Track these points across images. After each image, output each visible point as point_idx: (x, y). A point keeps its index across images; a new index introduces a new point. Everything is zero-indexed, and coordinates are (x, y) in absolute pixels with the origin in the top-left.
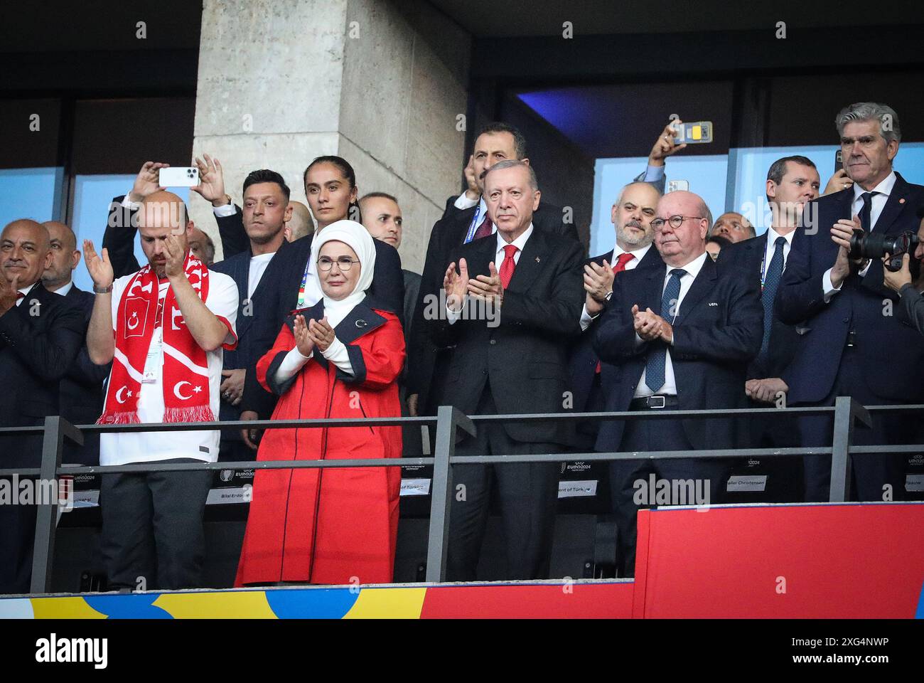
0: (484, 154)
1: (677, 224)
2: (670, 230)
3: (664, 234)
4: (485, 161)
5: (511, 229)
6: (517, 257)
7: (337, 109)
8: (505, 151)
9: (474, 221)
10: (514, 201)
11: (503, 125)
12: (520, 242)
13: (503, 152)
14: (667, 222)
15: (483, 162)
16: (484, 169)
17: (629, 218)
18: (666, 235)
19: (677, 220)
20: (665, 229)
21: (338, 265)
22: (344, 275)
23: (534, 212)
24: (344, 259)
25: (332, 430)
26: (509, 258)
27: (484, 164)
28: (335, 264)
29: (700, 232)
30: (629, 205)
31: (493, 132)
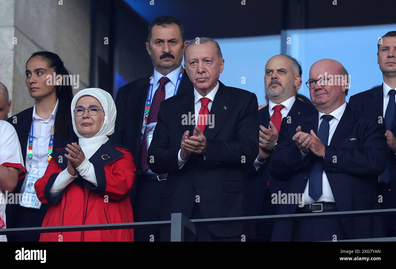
0: (161, 41)
2: (321, 87)
3: (316, 90)
5: (205, 87)
6: (210, 106)
13: (175, 39)
15: (161, 47)
16: (164, 52)
20: (317, 87)
22: (92, 119)
26: (204, 107)
30: (269, 71)
31: (166, 25)
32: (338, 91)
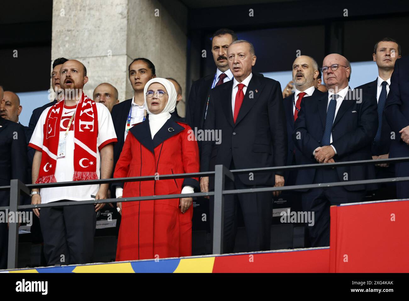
0: (218, 47)
1: (335, 69)
2: (331, 72)
3: (328, 74)
5: (240, 75)
6: (245, 90)
7: (125, 43)
9: (214, 80)
10: (241, 60)
11: (226, 31)
12: (246, 81)
13: (228, 45)
14: (330, 68)
15: (218, 51)
16: (219, 55)
18: (329, 75)
19: (335, 67)
20: (329, 71)
23: (252, 67)
26: (240, 90)
29: (346, 74)
30: (295, 66)
31: (220, 35)
32: (344, 76)
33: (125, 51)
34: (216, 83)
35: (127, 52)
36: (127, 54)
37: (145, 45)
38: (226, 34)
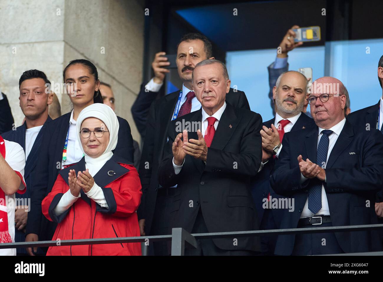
0: (184, 55)
1: (325, 99)
2: (321, 104)
3: (317, 107)
4: (185, 60)
6: (216, 125)
7: (62, 25)
8: (198, 52)
9: (179, 101)
10: (214, 87)
11: (196, 35)
13: (197, 54)
14: (318, 98)
15: (183, 61)
16: (185, 65)
17: (286, 96)
18: (318, 108)
19: (325, 97)
20: (317, 103)
21: (94, 134)
22: (98, 141)
24: (98, 130)
25: (95, 246)
26: (211, 126)
27: (185, 62)
28: (92, 133)
29: (341, 104)
30: (286, 87)
31: (189, 40)
32: (338, 108)
33: (61, 37)
34: (182, 103)
35: (65, 37)
36: (64, 41)
37: (89, 26)
38: (197, 39)
